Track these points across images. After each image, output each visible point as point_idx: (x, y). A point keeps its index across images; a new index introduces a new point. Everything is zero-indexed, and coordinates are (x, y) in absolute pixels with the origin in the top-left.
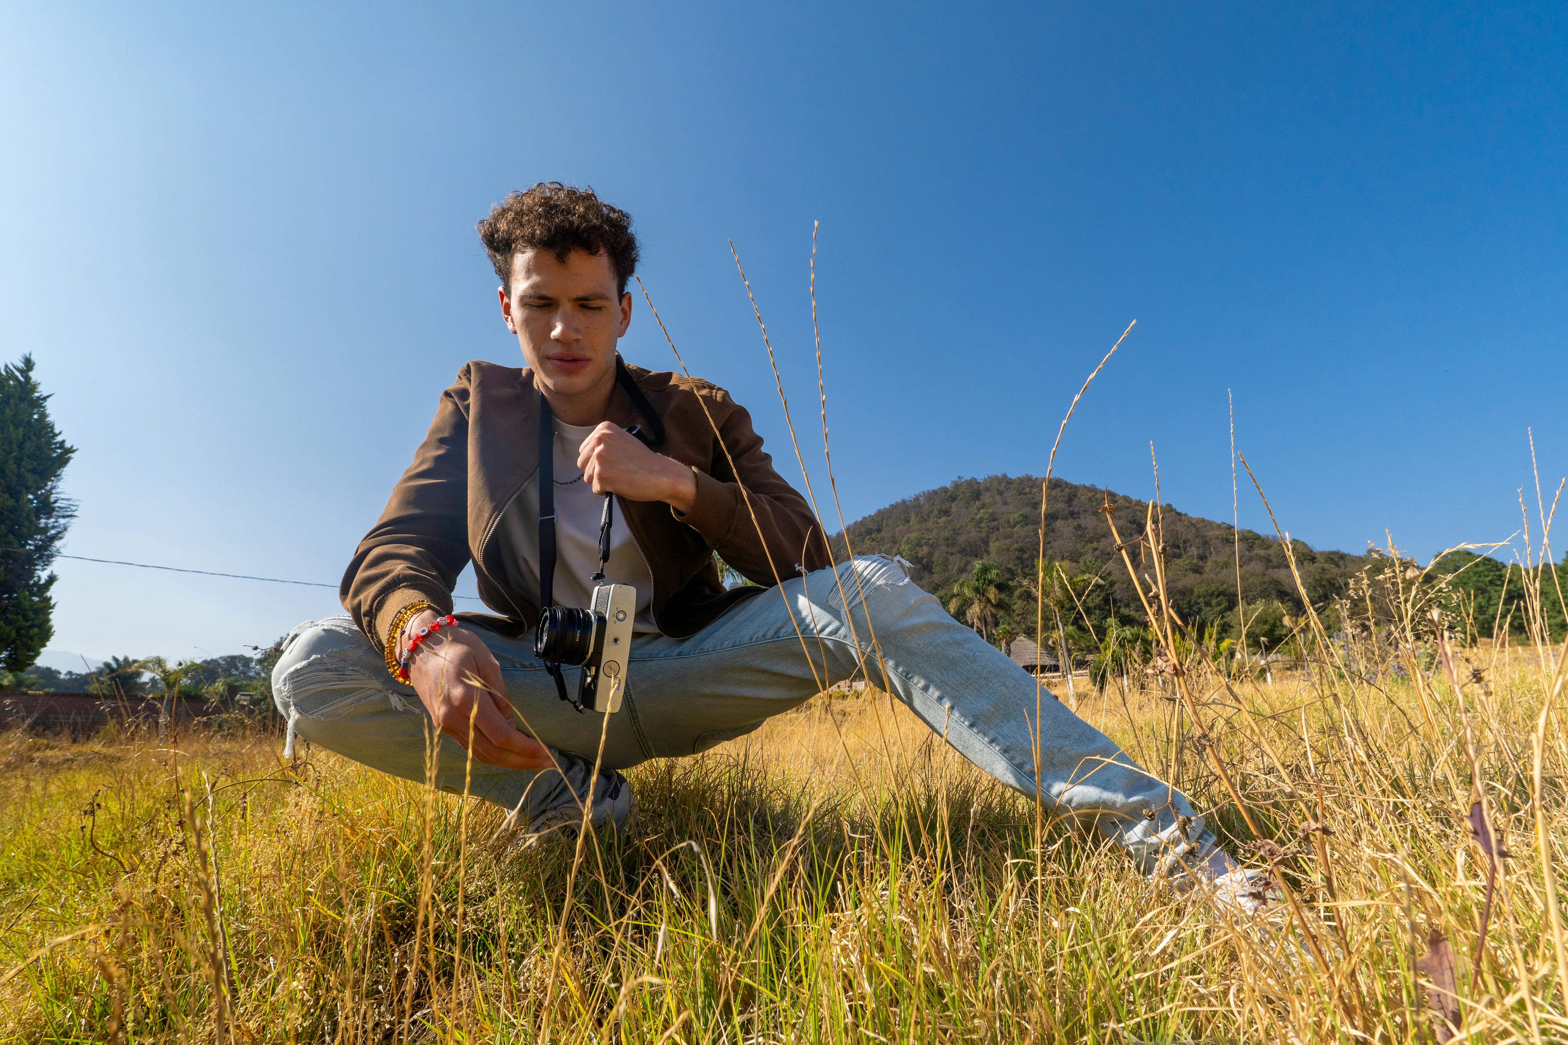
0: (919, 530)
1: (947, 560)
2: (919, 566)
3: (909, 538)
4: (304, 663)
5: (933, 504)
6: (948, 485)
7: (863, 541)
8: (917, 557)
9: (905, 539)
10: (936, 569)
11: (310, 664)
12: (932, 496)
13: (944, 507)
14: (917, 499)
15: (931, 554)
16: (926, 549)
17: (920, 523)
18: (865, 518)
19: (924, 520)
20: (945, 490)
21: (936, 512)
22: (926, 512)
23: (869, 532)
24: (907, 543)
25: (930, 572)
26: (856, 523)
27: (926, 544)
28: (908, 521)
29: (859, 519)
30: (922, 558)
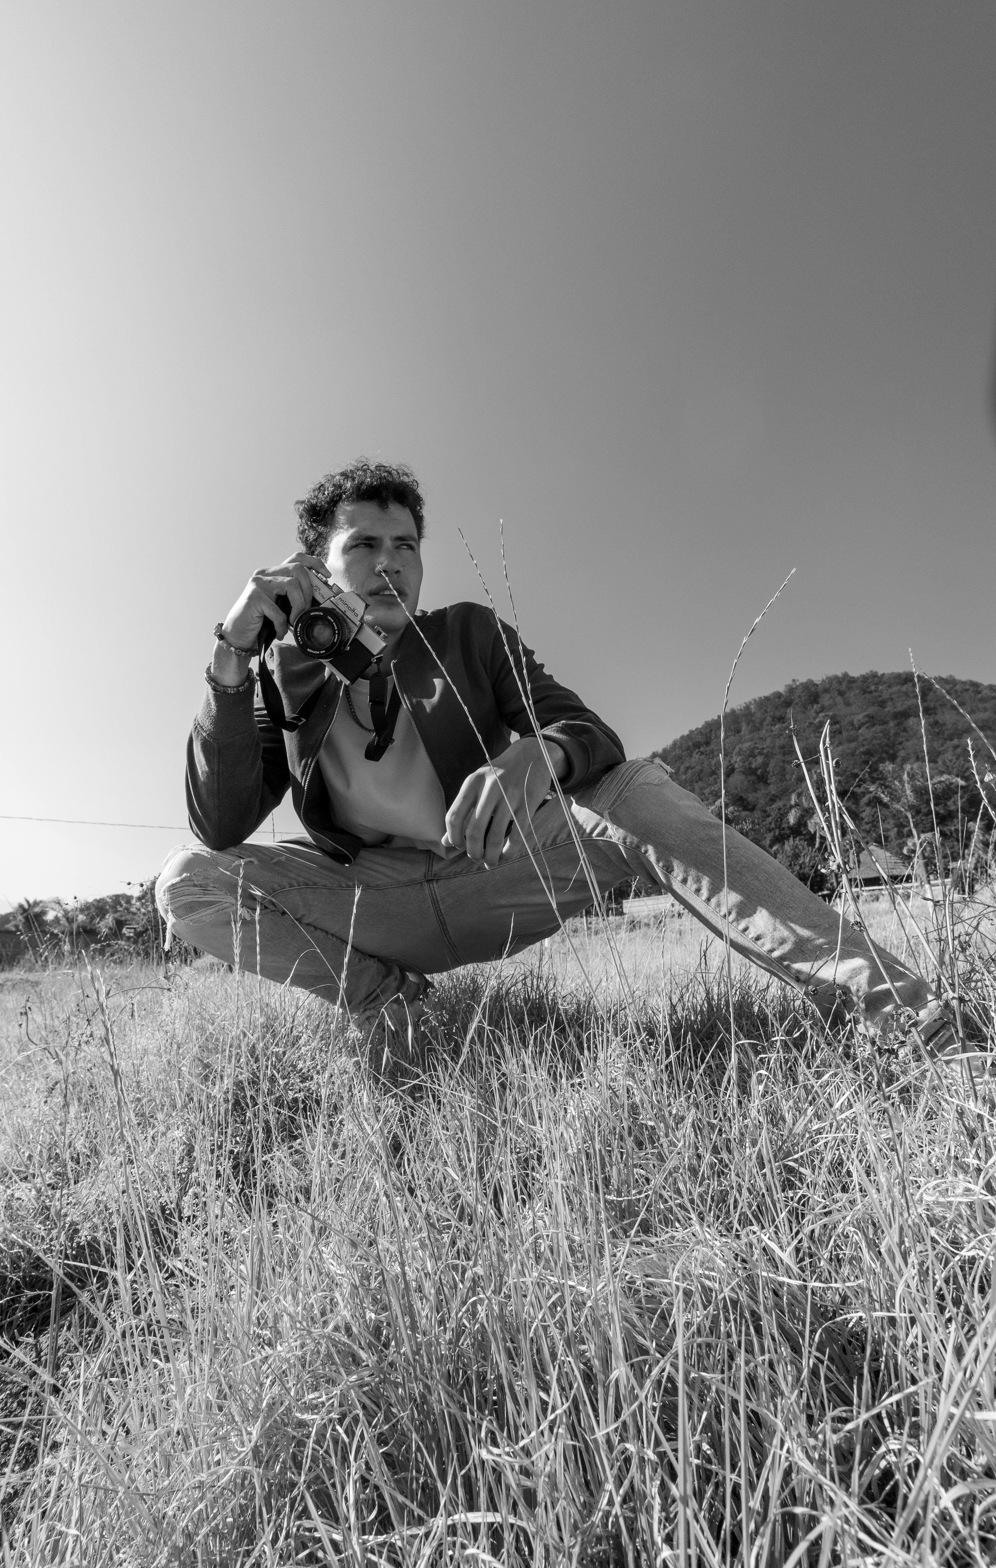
0: (751, 740)
1: (784, 769)
2: (753, 778)
3: (740, 749)
4: (178, 879)
5: (766, 711)
6: (782, 689)
7: (691, 755)
8: (750, 768)
9: (737, 750)
10: (772, 779)
11: (182, 881)
12: (763, 703)
13: (778, 714)
14: (747, 707)
15: (765, 765)
16: (760, 760)
17: (751, 732)
18: (691, 732)
19: (756, 729)
20: (778, 695)
21: (769, 719)
22: (758, 721)
23: (697, 745)
24: (739, 754)
25: (766, 783)
26: (682, 737)
27: (760, 754)
28: (739, 732)
29: (686, 733)
30: (756, 769)
